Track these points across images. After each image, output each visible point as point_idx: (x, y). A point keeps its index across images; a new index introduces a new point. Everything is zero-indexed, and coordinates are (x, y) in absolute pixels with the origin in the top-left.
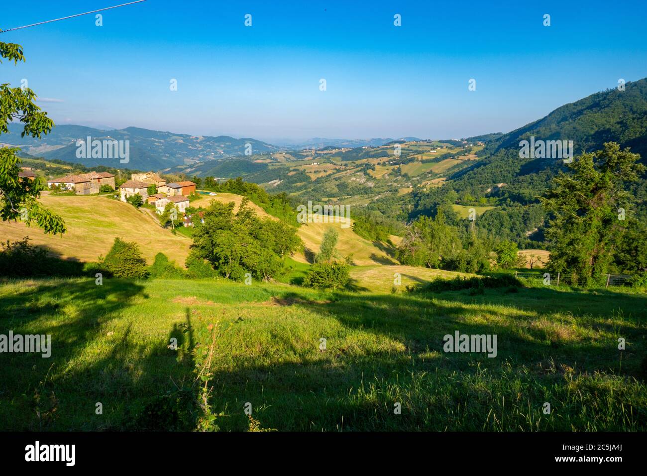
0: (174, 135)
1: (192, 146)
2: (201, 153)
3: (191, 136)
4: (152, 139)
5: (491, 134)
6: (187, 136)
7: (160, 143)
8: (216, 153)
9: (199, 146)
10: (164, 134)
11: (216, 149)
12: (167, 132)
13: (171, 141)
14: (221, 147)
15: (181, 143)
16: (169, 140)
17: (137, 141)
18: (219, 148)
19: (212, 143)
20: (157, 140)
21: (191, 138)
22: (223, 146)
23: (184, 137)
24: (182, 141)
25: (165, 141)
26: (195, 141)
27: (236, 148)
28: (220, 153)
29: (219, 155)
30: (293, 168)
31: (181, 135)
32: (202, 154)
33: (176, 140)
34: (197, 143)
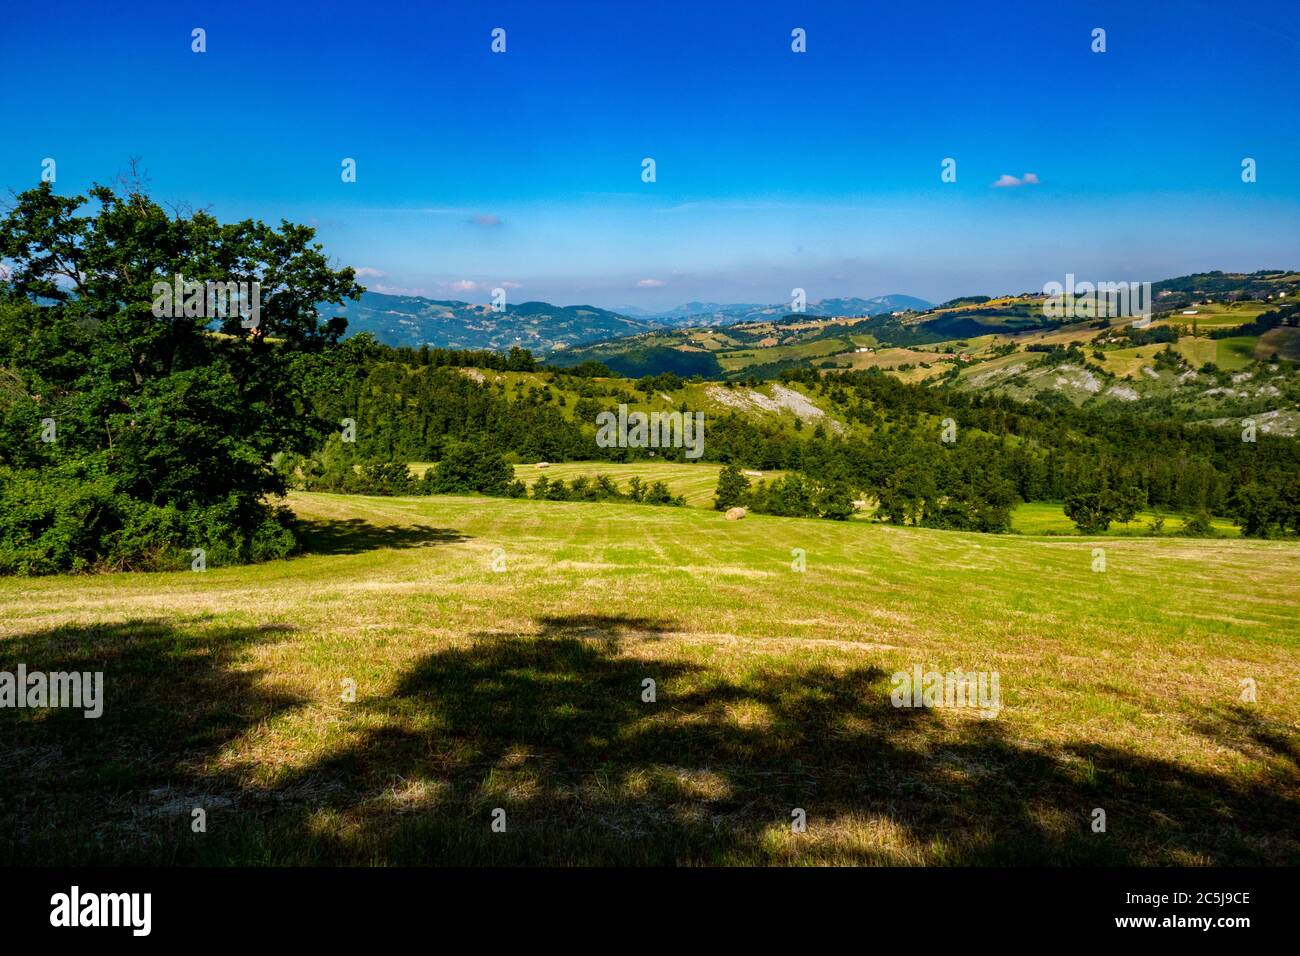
0: (433, 302)
1: (473, 325)
2: (494, 338)
3: (467, 304)
4: (392, 312)
5: (1194, 275)
6: (460, 304)
7: (410, 319)
8: (525, 337)
9: (488, 323)
10: (413, 302)
11: (524, 329)
12: (418, 298)
13: (428, 315)
14: (533, 325)
15: (452, 320)
16: (424, 313)
17: (365, 317)
18: (529, 327)
19: (513, 318)
20: (402, 315)
21: (468, 308)
22: (535, 322)
23: (454, 307)
24: (451, 316)
25: (419, 316)
26: (477, 313)
27: (563, 325)
28: (533, 337)
29: (532, 342)
30: (823, 360)
31: (448, 303)
32: (497, 341)
33: (438, 312)
34: (482, 318)
